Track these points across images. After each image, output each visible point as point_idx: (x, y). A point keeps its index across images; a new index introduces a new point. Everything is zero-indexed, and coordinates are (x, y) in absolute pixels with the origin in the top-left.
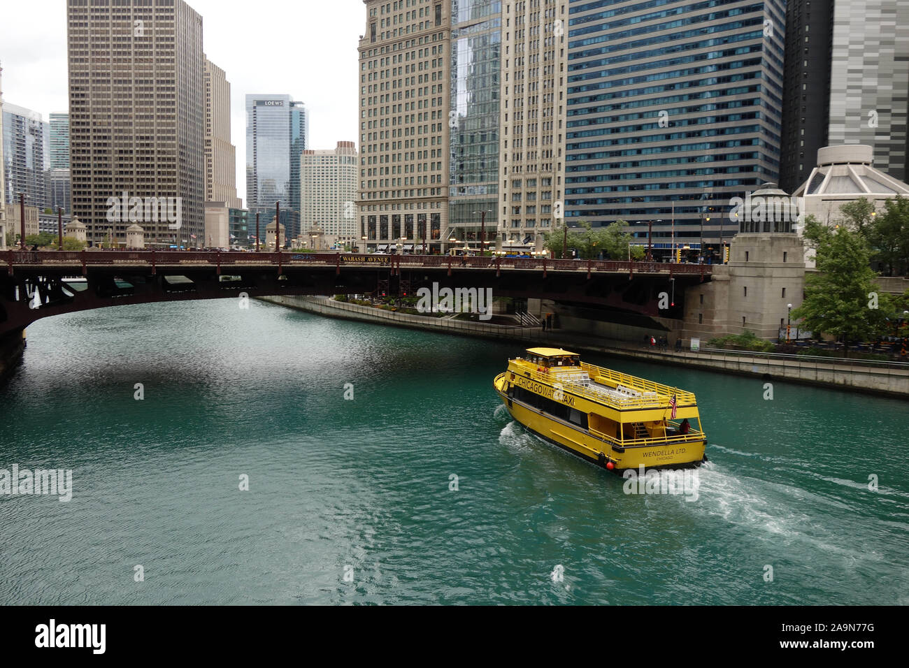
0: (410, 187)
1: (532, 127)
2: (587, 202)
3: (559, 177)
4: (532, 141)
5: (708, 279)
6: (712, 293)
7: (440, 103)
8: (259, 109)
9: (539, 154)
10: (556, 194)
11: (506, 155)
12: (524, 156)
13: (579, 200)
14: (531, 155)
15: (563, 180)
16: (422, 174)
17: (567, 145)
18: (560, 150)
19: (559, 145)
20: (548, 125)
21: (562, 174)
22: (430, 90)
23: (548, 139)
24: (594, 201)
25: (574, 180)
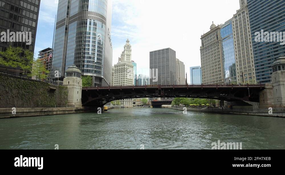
0: (214, 81)
1: (244, 60)
2: (263, 78)
3: (254, 73)
4: (245, 64)
5: (264, 88)
6: (266, 92)
7: (219, 58)
8: (193, 70)
9: (247, 67)
10: (253, 77)
11: (238, 69)
12: (243, 68)
13: (260, 78)
14: (245, 68)
15: (255, 73)
16: (217, 77)
17: (255, 63)
18: (253, 65)
19: (252, 64)
20: (248, 59)
21: (254, 71)
22: (217, 56)
23: (249, 62)
24: (265, 78)
25: (258, 73)
